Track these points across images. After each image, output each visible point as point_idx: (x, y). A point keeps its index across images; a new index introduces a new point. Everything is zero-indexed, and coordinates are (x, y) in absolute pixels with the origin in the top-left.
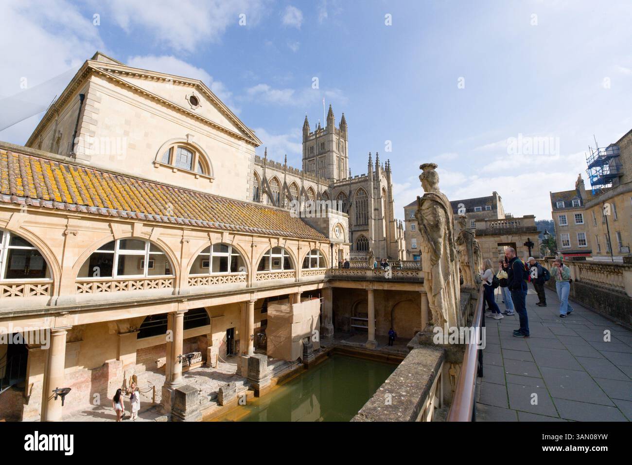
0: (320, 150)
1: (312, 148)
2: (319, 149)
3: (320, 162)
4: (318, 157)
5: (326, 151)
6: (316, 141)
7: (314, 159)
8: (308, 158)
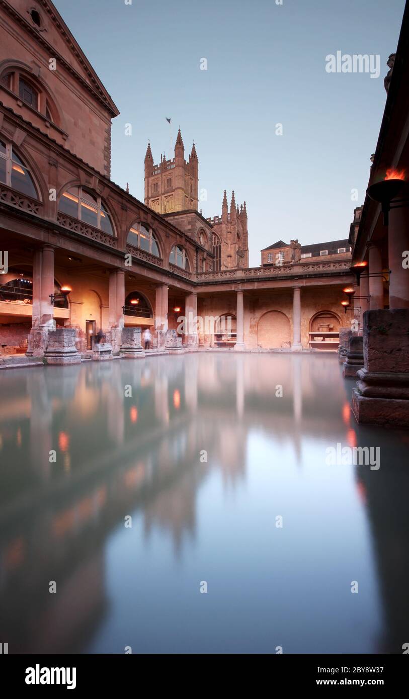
0: (166, 188)
1: (156, 185)
2: (164, 186)
3: (166, 203)
4: (163, 196)
5: (174, 188)
6: (162, 176)
7: (158, 199)
8: (151, 198)
